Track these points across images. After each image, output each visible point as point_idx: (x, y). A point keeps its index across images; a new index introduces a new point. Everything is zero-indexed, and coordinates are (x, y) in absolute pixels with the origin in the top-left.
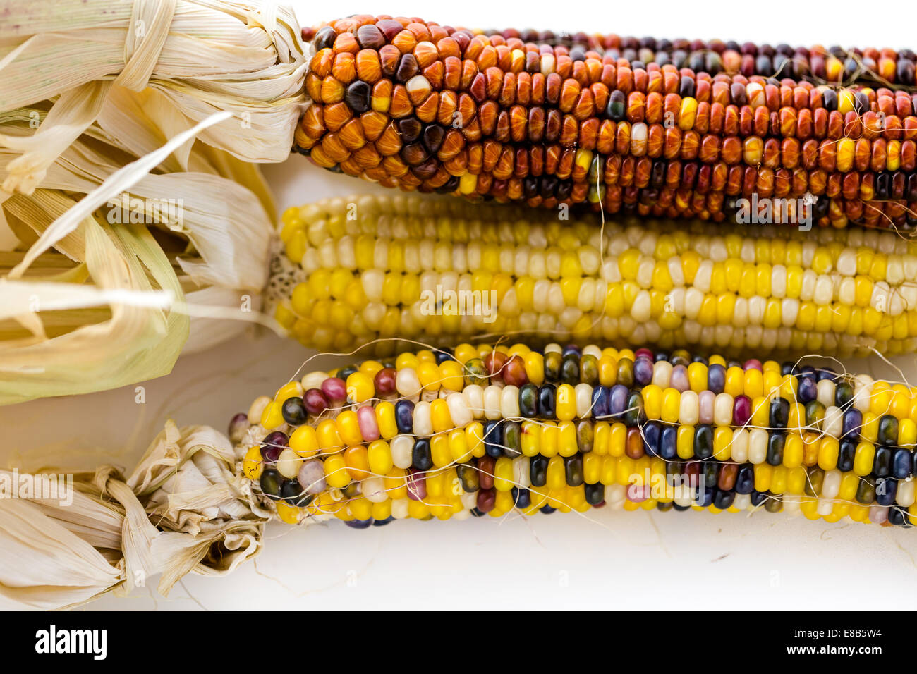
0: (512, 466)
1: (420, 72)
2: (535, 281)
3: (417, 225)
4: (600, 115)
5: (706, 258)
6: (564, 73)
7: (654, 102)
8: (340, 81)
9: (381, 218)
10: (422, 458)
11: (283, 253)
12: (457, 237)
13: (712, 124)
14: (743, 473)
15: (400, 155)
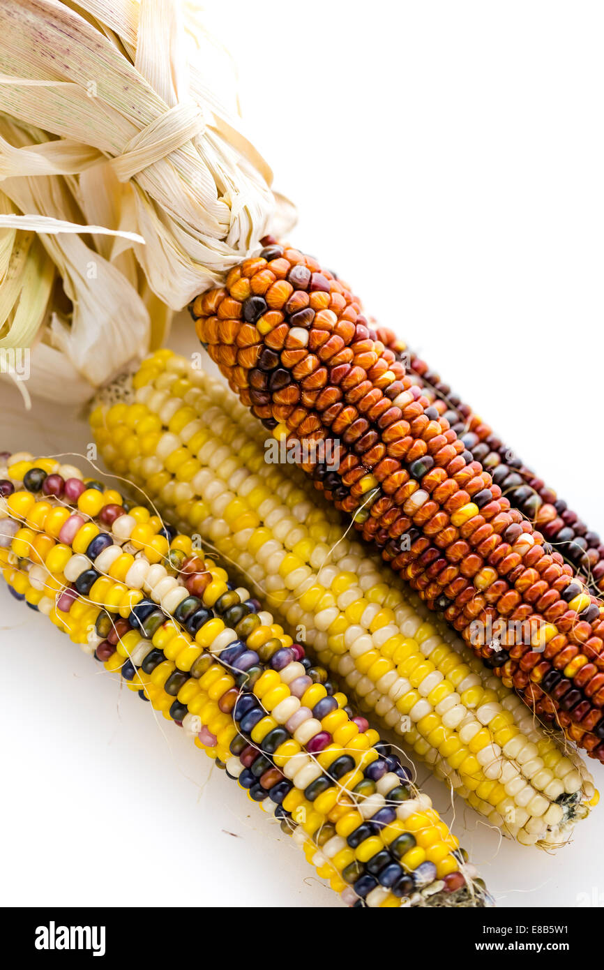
0: (138, 642)
1: (309, 329)
2: (272, 538)
3: (232, 433)
4: (404, 463)
5: (398, 625)
6: (408, 414)
7: (447, 487)
8: (251, 288)
9: (215, 408)
10: (84, 584)
11: (134, 375)
12: (250, 464)
13: (474, 536)
14: (283, 785)
15: (250, 372)
